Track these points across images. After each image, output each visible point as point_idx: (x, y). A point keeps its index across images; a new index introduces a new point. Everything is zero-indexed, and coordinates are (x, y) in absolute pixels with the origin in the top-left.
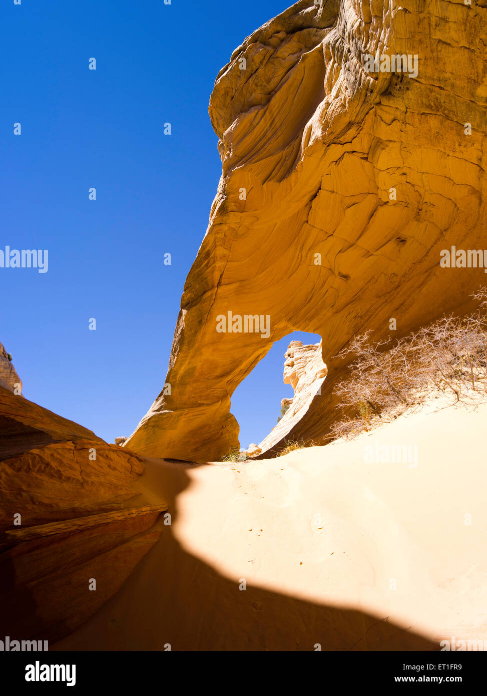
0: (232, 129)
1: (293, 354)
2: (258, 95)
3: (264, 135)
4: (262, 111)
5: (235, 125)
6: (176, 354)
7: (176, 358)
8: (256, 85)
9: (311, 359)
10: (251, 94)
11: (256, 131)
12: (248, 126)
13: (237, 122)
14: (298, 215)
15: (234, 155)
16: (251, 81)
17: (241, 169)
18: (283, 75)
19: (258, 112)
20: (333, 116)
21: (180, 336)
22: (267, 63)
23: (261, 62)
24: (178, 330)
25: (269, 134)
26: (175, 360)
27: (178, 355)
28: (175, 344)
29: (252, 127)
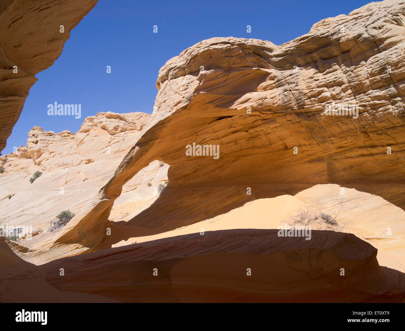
0: (208, 73)
1: (37, 135)
2: (225, 65)
3: (219, 84)
4: (224, 74)
5: (210, 72)
6: (122, 168)
7: (121, 171)
8: (228, 62)
9: (53, 142)
10: (222, 63)
11: (217, 80)
12: (215, 76)
13: (212, 72)
14: (206, 119)
15: (202, 85)
16: (227, 58)
17: (204, 94)
18: (242, 66)
19: (222, 73)
20: (267, 104)
21: (129, 160)
22: (239, 58)
23: (236, 55)
24: (128, 156)
25: (221, 85)
26: (120, 172)
27: (123, 170)
28: (123, 163)
29: (216, 77)
